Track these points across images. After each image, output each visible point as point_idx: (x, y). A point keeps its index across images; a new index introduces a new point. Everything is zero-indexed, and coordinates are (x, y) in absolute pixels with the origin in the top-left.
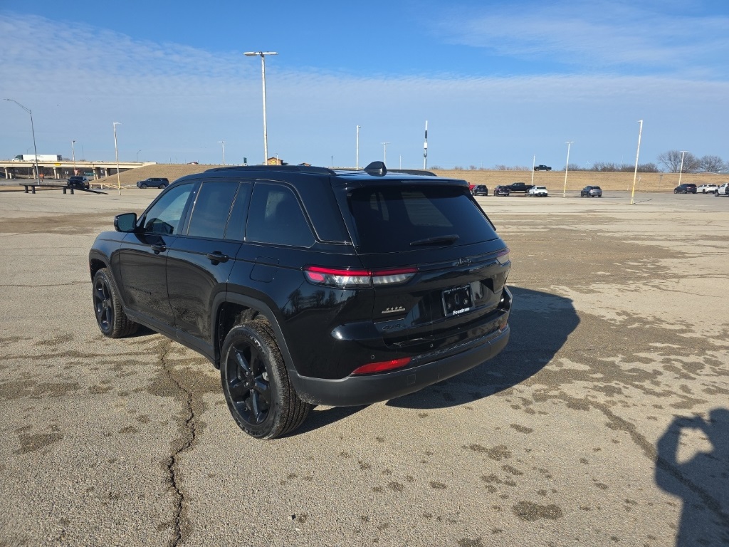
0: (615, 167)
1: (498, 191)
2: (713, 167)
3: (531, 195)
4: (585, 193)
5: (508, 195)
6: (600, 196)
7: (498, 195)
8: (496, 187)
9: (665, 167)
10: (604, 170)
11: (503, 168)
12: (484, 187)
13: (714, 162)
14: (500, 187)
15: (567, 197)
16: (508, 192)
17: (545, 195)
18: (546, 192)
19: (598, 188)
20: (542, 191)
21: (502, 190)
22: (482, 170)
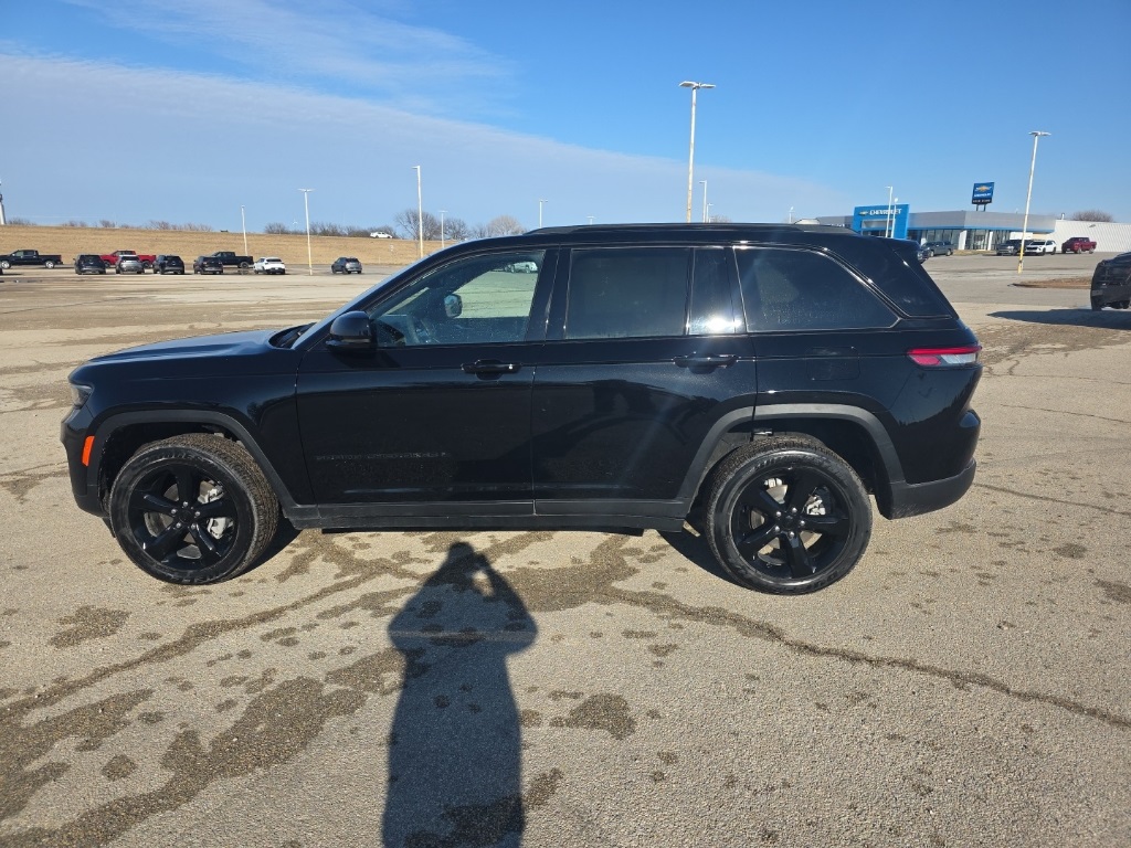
0: (339, 231)
1: (203, 266)
2: (458, 232)
3: (257, 272)
4: (340, 268)
5: (221, 273)
6: (359, 272)
7: (204, 273)
8: (196, 258)
9: (406, 232)
10: (325, 233)
11: (164, 227)
12: (177, 259)
13: (457, 227)
14: (205, 259)
15: (314, 274)
16: (220, 266)
17: (282, 272)
18: (283, 267)
19: (355, 260)
20: (277, 266)
21: (211, 265)
22: (126, 228)
